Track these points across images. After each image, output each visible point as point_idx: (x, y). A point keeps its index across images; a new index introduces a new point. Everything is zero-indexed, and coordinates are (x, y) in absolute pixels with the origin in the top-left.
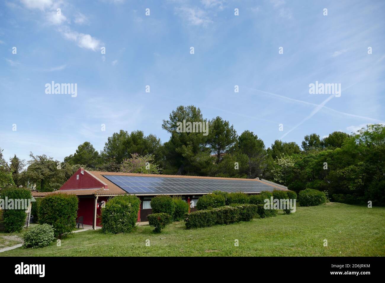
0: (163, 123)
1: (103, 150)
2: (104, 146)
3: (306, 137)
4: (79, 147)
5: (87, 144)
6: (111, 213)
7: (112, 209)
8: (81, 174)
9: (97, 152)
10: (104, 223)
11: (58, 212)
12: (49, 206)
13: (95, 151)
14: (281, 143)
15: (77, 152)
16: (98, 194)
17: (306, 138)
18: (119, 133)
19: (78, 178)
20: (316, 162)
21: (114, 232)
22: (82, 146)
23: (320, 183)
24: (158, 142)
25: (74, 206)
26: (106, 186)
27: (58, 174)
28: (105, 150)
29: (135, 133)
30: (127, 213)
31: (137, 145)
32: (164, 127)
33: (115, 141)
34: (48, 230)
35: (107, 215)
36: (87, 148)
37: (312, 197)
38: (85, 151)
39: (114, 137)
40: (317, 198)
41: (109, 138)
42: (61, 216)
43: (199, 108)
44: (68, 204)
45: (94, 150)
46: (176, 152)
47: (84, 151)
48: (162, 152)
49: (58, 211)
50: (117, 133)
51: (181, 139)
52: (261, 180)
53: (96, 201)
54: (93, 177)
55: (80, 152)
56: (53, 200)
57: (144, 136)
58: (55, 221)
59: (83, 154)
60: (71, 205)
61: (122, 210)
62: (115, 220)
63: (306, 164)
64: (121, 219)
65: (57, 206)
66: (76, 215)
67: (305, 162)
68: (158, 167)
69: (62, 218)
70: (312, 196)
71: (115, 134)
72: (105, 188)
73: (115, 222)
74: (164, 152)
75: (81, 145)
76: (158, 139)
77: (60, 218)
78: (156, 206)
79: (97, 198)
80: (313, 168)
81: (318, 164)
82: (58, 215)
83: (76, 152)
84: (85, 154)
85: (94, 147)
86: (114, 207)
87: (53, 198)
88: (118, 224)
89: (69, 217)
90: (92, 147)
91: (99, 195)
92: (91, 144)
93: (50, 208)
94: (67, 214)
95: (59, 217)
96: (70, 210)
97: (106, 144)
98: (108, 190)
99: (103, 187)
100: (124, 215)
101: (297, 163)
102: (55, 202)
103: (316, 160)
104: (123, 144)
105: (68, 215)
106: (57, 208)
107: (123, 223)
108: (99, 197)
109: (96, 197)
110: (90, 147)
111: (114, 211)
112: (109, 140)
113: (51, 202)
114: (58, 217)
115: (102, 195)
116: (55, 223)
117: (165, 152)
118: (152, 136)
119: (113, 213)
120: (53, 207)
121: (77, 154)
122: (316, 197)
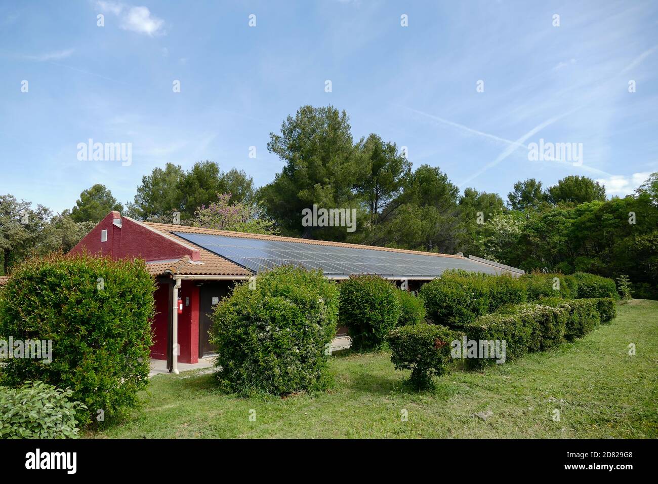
0: (270, 140)
1: (133, 202)
2: (136, 193)
3: (517, 185)
4: (82, 195)
5: (98, 189)
6: (262, 328)
7: (264, 315)
8: (114, 226)
9: (120, 205)
10: (233, 358)
11: (83, 328)
12: (44, 303)
13: (116, 203)
14: (476, 193)
15: (78, 205)
16: (181, 274)
17: (517, 187)
18: (164, 169)
19: (104, 239)
20: (572, 223)
21: (277, 388)
22: (89, 193)
23: (593, 262)
24: (249, 185)
25: (144, 304)
26: (196, 253)
27: (46, 238)
28: (136, 201)
29: (201, 166)
30: (314, 325)
31: (207, 189)
32: (272, 147)
33: (157, 184)
34: (50, 415)
35: (246, 333)
36: (100, 198)
37: (594, 289)
38: (96, 202)
39: (155, 177)
40: (605, 291)
41: (145, 178)
42: (95, 345)
43: (344, 111)
44: (122, 295)
45: (114, 201)
46: (300, 198)
47: (92, 203)
48: (267, 200)
49: (83, 324)
50: (160, 170)
51: (309, 172)
52: (468, 257)
53: (176, 292)
54: (151, 232)
55: (85, 205)
56: (61, 277)
57: (221, 172)
58: (74, 364)
59: (90, 208)
60: (132, 300)
61: (301, 318)
62: (278, 350)
63: (551, 229)
64: (296, 345)
65: (79, 302)
66: (149, 337)
67: (548, 225)
68: (269, 226)
69: (104, 353)
70: (592, 287)
71: (156, 170)
72: (191, 258)
73: (279, 356)
74: (273, 200)
75: (87, 190)
76: (248, 178)
77: (94, 353)
78: (355, 306)
79: (179, 283)
80: (567, 235)
81: (583, 226)
82: (84, 338)
83: (76, 205)
84: (95, 208)
85: (114, 195)
86: (268, 307)
87: (59, 271)
88: (290, 364)
89: (130, 343)
90: (109, 195)
91: (184, 277)
92: (108, 188)
93: (49, 313)
94: (120, 335)
95: (89, 345)
96: (129, 319)
97: (139, 190)
98: (200, 263)
99: (187, 256)
100: (305, 333)
101: (530, 226)
102: (69, 288)
103: (571, 221)
104: (178, 188)
105: (122, 338)
106: (81, 312)
107: (304, 359)
108: (183, 281)
109: (175, 282)
110: (106, 196)
111: (273, 319)
112: (144, 181)
113: (53, 287)
114: (84, 346)
115: (191, 277)
116: (74, 374)
117: (275, 200)
118: (236, 172)
119: (268, 328)
120: (65, 308)
121: (78, 208)
122: (601, 288)
